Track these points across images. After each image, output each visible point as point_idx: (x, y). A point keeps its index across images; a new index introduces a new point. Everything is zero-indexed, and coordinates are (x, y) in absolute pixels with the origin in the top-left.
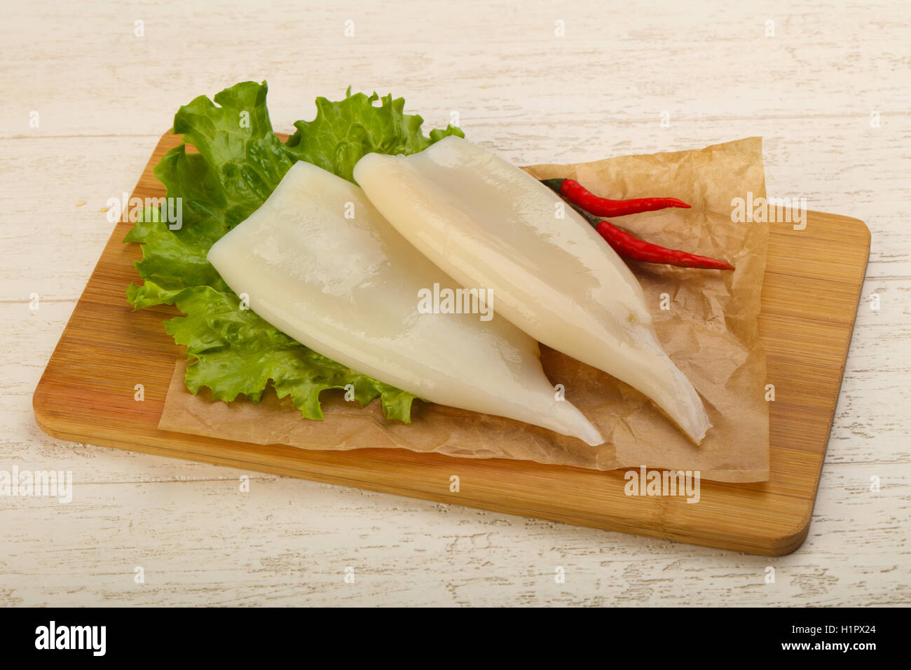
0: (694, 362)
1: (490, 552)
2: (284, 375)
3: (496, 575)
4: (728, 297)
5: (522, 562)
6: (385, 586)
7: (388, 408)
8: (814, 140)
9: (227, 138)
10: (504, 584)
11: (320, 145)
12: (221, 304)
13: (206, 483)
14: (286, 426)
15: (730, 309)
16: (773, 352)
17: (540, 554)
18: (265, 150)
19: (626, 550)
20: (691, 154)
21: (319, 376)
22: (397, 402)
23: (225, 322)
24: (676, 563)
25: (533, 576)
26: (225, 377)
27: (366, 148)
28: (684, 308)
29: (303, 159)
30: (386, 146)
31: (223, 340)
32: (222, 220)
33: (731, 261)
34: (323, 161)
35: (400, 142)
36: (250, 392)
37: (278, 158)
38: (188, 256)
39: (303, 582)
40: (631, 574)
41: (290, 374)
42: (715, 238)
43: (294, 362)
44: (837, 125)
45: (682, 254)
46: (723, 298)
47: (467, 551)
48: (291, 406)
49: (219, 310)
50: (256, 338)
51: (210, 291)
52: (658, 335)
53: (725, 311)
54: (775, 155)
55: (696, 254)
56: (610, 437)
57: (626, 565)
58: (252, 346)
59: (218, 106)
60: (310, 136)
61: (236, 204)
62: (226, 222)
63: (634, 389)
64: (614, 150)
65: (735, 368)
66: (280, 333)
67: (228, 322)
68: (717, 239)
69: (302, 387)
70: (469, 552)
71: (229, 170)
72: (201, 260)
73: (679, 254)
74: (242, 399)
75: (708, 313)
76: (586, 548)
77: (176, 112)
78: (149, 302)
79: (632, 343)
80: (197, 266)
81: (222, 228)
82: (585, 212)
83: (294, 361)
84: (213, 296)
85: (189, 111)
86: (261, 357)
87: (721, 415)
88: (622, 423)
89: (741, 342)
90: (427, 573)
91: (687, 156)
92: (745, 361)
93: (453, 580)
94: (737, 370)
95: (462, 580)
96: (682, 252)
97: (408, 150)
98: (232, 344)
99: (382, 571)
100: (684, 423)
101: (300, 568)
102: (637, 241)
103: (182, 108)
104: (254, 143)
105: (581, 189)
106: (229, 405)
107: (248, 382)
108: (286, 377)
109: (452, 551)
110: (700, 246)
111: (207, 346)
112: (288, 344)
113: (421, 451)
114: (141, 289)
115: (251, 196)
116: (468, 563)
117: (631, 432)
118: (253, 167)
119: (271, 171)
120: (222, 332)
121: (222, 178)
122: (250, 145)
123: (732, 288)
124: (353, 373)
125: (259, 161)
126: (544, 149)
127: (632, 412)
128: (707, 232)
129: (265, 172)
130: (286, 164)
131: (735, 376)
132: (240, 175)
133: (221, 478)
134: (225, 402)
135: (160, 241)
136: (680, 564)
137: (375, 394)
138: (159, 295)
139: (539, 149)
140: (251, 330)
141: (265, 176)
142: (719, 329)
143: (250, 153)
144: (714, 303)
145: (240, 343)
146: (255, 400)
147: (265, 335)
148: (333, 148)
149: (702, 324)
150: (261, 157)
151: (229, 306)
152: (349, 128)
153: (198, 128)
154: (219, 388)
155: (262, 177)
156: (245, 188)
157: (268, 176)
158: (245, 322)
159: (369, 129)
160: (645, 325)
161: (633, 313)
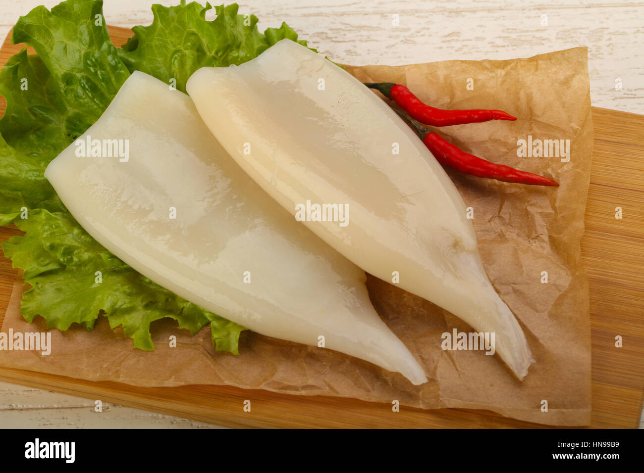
0: (518, 287)
2: (116, 304)
4: (552, 213)
7: (217, 341)
9: (65, 48)
11: (156, 52)
12: (57, 227)
13: (41, 411)
14: (117, 356)
15: (555, 225)
16: (596, 274)
18: (102, 61)
20: (517, 62)
21: (151, 302)
22: (225, 333)
23: (60, 245)
26: (59, 303)
27: (200, 57)
28: (510, 224)
29: (140, 68)
31: (58, 262)
32: (63, 127)
33: (556, 176)
34: (159, 68)
35: (234, 48)
36: (83, 321)
37: (114, 68)
38: (27, 172)
41: (123, 302)
43: (126, 288)
46: (548, 215)
48: (123, 336)
49: (54, 233)
50: (90, 260)
51: (46, 214)
53: (549, 228)
54: (599, 48)
56: (434, 373)
58: (87, 268)
60: (147, 42)
61: (76, 111)
62: (67, 128)
64: (443, 42)
65: (558, 294)
66: (113, 257)
67: (63, 245)
69: (134, 315)
71: (68, 79)
72: (38, 177)
73: (504, 169)
74: (76, 327)
75: (532, 231)
81: (63, 134)
83: (127, 287)
84: (49, 219)
85: (28, 21)
87: (543, 347)
89: (564, 265)
91: (513, 64)
92: (568, 286)
94: (560, 296)
96: (507, 167)
97: (242, 54)
98: (67, 266)
100: (506, 358)
102: (464, 153)
103: (21, 18)
104: (91, 55)
105: (412, 96)
106: (64, 333)
107: (82, 309)
108: (118, 305)
111: (43, 269)
113: (248, 387)
115: (90, 104)
117: (455, 365)
118: (91, 77)
119: (107, 80)
120: (57, 255)
121: (62, 86)
122: (87, 56)
123: (556, 205)
125: (96, 72)
126: (377, 41)
129: (103, 83)
130: (122, 74)
131: (558, 303)
132: (78, 84)
133: (56, 406)
134: (60, 330)
137: (204, 322)
139: (371, 40)
140: (86, 253)
141: (102, 86)
142: (543, 248)
143: (87, 64)
144: (539, 220)
145: (75, 265)
146: (89, 328)
147: (100, 258)
148: (169, 55)
149: (526, 243)
150: (98, 69)
151: (65, 229)
152: (184, 36)
153: (37, 38)
154: (54, 314)
155: (99, 87)
156: (84, 97)
157: (105, 87)
158: (79, 245)
159: (203, 37)
160: (470, 252)
161: (458, 239)
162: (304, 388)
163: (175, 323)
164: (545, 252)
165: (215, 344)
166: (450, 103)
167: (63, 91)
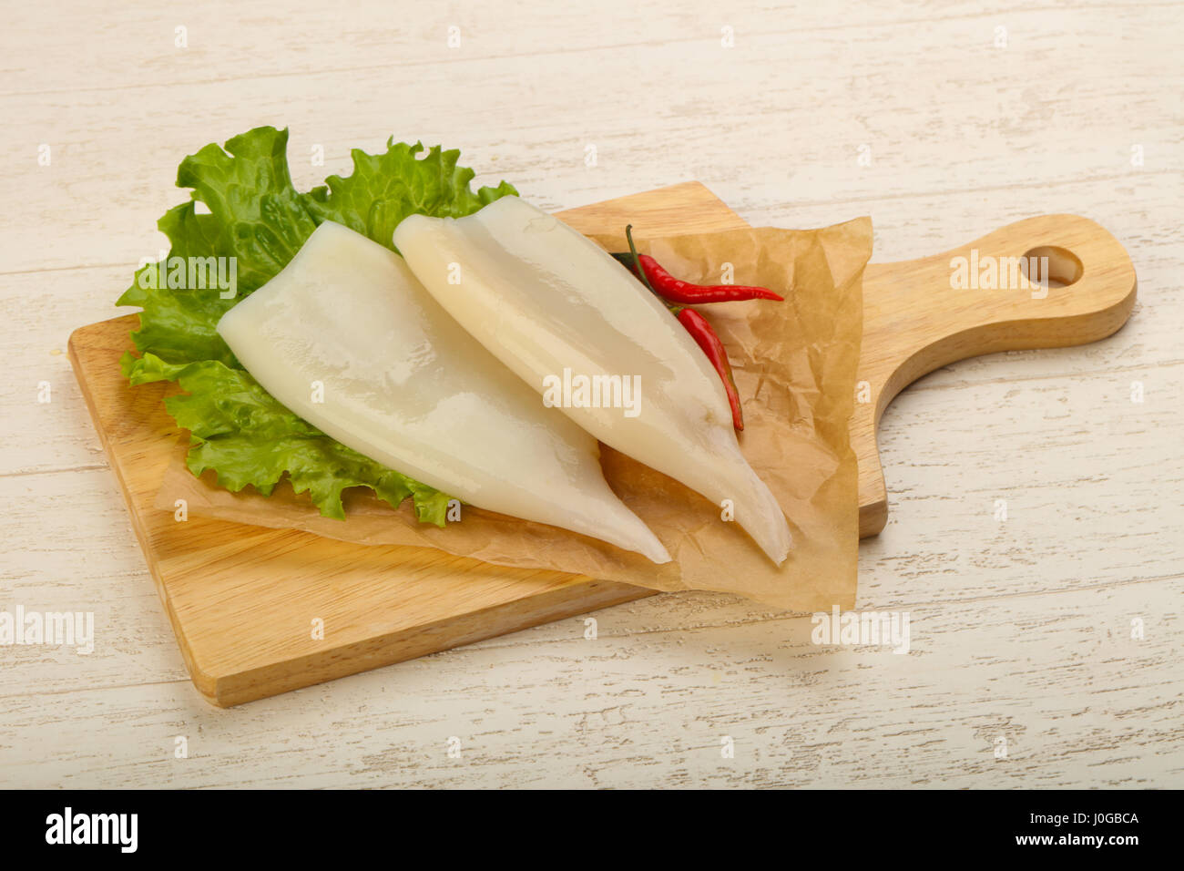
0: (776, 472)
1: (626, 728)
2: (301, 468)
3: (639, 754)
4: (818, 395)
5: (665, 737)
6: (514, 776)
7: (421, 509)
8: (907, 224)
10: (649, 764)
11: (353, 202)
12: (232, 382)
15: (819, 409)
18: (283, 207)
21: (342, 470)
22: (430, 503)
23: (236, 403)
25: (681, 751)
26: (233, 465)
27: (406, 209)
28: (768, 407)
29: (331, 218)
30: (429, 206)
31: (231, 424)
34: (355, 221)
35: (446, 201)
36: (260, 483)
37: (298, 216)
38: (193, 326)
39: (417, 781)
41: (309, 466)
43: (314, 453)
44: (930, 205)
46: (813, 396)
47: (599, 728)
48: (309, 503)
49: (229, 389)
50: (271, 423)
51: (219, 366)
53: (814, 411)
56: (677, 555)
58: (266, 434)
59: (230, 155)
61: (250, 269)
65: (823, 480)
67: (239, 403)
69: (323, 482)
70: (602, 729)
71: (243, 231)
72: (208, 332)
74: (251, 490)
75: (794, 413)
77: (180, 163)
78: (149, 377)
79: (708, 447)
80: (203, 337)
83: (314, 451)
84: (223, 372)
85: (196, 161)
86: (275, 446)
88: (690, 539)
89: (832, 449)
90: (559, 758)
92: (834, 471)
93: (590, 764)
94: (825, 483)
95: (601, 763)
97: (454, 210)
98: (242, 429)
99: (507, 760)
100: (762, 541)
101: (410, 763)
103: (188, 158)
104: (270, 198)
106: (234, 494)
107: (258, 473)
108: (304, 469)
109: (582, 730)
111: (215, 431)
112: (308, 433)
114: (138, 363)
115: (267, 260)
116: (603, 743)
117: (701, 550)
118: (268, 227)
119: (290, 231)
120: (231, 415)
121: (235, 238)
123: (823, 385)
124: (382, 468)
125: (276, 220)
127: (702, 527)
129: (283, 233)
130: (306, 223)
131: (823, 490)
132: (254, 235)
135: (161, 308)
137: (407, 493)
138: (162, 370)
140: (266, 415)
141: (283, 238)
142: (807, 433)
143: (266, 210)
144: (802, 402)
145: (251, 429)
146: (266, 495)
147: (282, 421)
149: (787, 427)
150: (278, 215)
151: (242, 386)
152: (389, 183)
153: (208, 180)
154: (226, 475)
155: (279, 238)
156: (260, 251)
157: (286, 237)
158: (259, 405)
159: (410, 185)
160: (724, 427)
161: (711, 411)
162: (523, 560)
163: (373, 493)
164: (809, 437)
165: (419, 512)
166: (702, 279)
167: (235, 246)
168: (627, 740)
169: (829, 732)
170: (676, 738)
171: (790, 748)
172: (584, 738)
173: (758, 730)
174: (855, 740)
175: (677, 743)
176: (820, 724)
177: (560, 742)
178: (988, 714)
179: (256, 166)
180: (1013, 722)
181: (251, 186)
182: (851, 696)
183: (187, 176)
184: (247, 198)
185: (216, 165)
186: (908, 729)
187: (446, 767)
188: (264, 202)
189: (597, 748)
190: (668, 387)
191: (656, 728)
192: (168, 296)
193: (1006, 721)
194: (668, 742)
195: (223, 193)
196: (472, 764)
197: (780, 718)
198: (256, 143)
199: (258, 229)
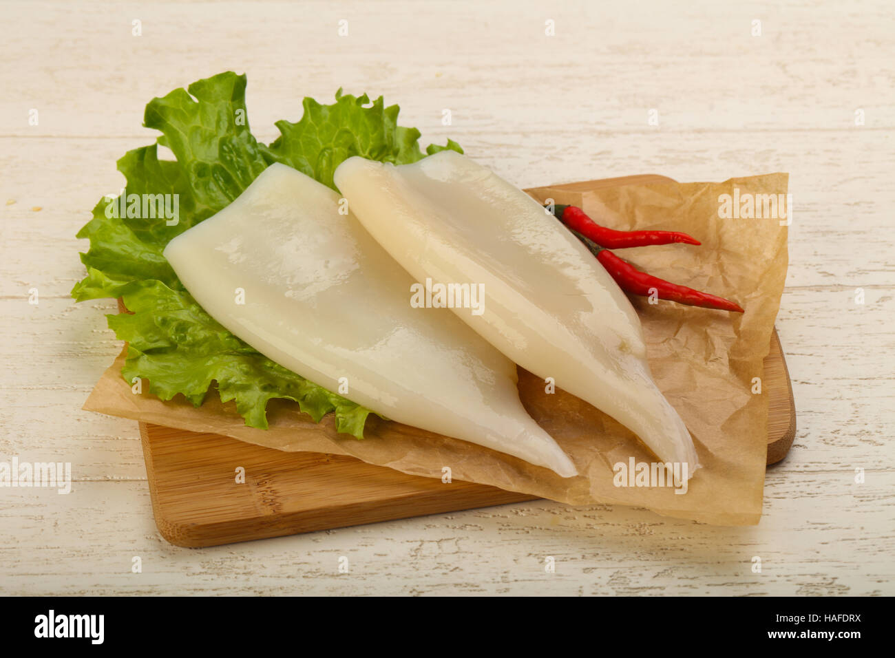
0: (688, 401)
1: (459, 557)
2: (229, 379)
3: (466, 581)
4: (734, 338)
5: (495, 568)
7: (340, 419)
10: (475, 590)
11: (302, 149)
12: (172, 301)
15: (735, 351)
17: (515, 560)
18: (239, 149)
19: (611, 556)
21: (269, 385)
22: (351, 415)
23: (173, 320)
24: (668, 570)
25: (508, 582)
26: (165, 376)
27: (352, 151)
28: (685, 346)
30: (375, 154)
31: (169, 340)
33: (742, 303)
34: (304, 166)
35: (391, 152)
36: (192, 393)
37: (253, 157)
38: (142, 252)
39: (248, 587)
40: (617, 581)
41: (238, 379)
42: (727, 277)
43: (244, 367)
45: (688, 290)
46: (728, 340)
47: (433, 555)
48: (235, 413)
49: (168, 307)
50: (206, 340)
51: (162, 286)
52: (652, 370)
53: (730, 353)
55: (704, 292)
57: (611, 572)
58: (202, 349)
59: (195, 100)
61: (205, 207)
63: (618, 423)
65: (734, 410)
66: (232, 336)
67: (177, 320)
68: (729, 279)
69: (249, 394)
70: (435, 557)
71: (202, 170)
72: (155, 258)
74: (181, 400)
75: (710, 354)
76: (567, 554)
77: (149, 104)
78: (93, 293)
79: (620, 372)
80: (150, 264)
82: (586, 239)
83: (244, 365)
84: (164, 292)
85: (163, 103)
86: (209, 360)
87: (713, 456)
88: (601, 457)
89: (744, 385)
91: (705, 189)
92: (746, 404)
93: (418, 586)
94: (736, 412)
95: (428, 586)
96: (687, 288)
97: (398, 161)
98: (179, 345)
99: (338, 576)
101: (246, 571)
102: (640, 273)
103: (156, 99)
104: (228, 140)
105: (585, 217)
106: (165, 402)
107: (191, 385)
108: (232, 380)
109: (416, 556)
110: (709, 285)
111: (152, 346)
112: (240, 350)
115: (221, 198)
116: (434, 569)
118: (225, 167)
119: (244, 171)
120: (169, 331)
121: (193, 177)
123: (740, 329)
125: (232, 160)
127: (613, 448)
128: (718, 270)
129: (238, 173)
130: (261, 165)
131: (733, 419)
132: (211, 175)
134: (162, 399)
136: (672, 572)
137: (329, 408)
138: (104, 284)
140: (202, 332)
141: (237, 177)
142: (721, 370)
143: (224, 151)
144: (719, 344)
145: (188, 345)
146: (196, 404)
147: (217, 337)
148: (317, 154)
149: (703, 365)
150: (234, 155)
151: (181, 305)
152: (337, 133)
153: (172, 122)
154: (158, 384)
155: (234, 178)
156: (215, 189)
157: (240, 176)
158: (195, 322)
159: (357, 135)
160: (637, 357)
161: (624, 341)
163: (297, 407)
164: (723, 373)
165: (338, 423)
167: (193, 185)
168: (457, 568)
169: (655, 577)
170: (505, 570)
171: (613, 588)
172: (417, 563)
173: (586, 570)
174: (679, 586)
175: (504, 575)
176: (646, 570)
177: (393, 564)
178: (814, 573)
179: (217, 109)
180: (837, 582)
181: (211, 128)
182: (682, 547)
183: (154, 117)
184: (208, 139)
185: (181, 108)
186: (733, 581)
187: (279, 577)
188: (223, 142)
189: (426, 572)
190: (585, 317)
191: (487, 560)
192: (121, 224)
193: (830, 581)
194: (497, 573)
195: (186, 135)
196: (304, 577)
197: (609, 561)
198: (217, 88)
199: (216, 169)
